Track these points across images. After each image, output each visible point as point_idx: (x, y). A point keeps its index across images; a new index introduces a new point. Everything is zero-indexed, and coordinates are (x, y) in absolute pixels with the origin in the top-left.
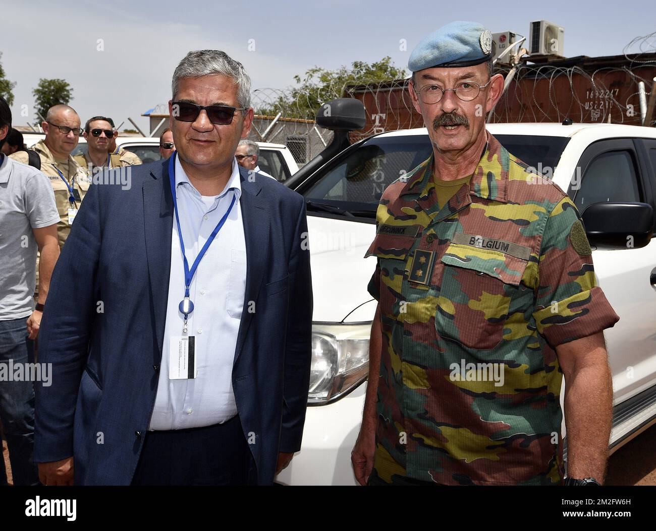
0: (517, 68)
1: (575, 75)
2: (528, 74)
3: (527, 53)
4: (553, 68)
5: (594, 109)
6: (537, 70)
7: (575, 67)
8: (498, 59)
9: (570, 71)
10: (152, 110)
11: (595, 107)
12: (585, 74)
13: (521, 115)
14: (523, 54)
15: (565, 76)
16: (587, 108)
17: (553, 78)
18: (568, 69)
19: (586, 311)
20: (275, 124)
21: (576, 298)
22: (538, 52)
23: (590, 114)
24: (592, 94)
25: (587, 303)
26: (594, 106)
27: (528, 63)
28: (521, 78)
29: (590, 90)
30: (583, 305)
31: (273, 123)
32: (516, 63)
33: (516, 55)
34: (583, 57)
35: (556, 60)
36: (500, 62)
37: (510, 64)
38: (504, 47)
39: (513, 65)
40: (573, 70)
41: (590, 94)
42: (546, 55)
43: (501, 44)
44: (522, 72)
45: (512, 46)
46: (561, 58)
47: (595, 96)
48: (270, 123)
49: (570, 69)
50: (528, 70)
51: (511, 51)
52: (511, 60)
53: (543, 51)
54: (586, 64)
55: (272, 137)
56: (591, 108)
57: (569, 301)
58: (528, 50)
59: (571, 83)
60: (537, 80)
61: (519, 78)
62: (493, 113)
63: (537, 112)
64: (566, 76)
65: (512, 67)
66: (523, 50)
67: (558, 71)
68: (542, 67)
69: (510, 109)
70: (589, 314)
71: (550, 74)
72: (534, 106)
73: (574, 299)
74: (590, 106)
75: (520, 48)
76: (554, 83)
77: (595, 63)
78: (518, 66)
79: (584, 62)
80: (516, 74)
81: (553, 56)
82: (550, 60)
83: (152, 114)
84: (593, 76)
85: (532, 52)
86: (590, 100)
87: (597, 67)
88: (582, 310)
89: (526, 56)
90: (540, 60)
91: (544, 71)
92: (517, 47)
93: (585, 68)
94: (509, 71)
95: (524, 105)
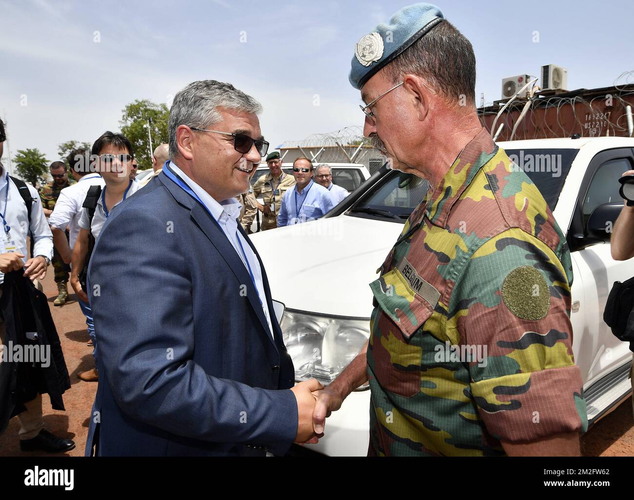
0: (532, 101)
1: (576, 103)
2: (540, 105)
3: (539, 89)
4: (559, 99)
5: (591, 127)
6: (548, 101)
7: (576, 97)
8: (517, 95)
9: (573, 100)
10: (281, 145)
11: (592, 127)
12: (585, 102)
13: (536, 135)
14: (536, 90)
15: (569, 105)
16: (586, 127)
17: (560, 106)
18: (571, 99)
19: (516, 405)
20: (360, 151)
21: (506, 381)
22: (547, 87)
23: (588, 132)
24: (590, 117)
25: (521, 393)
26: (591, 125)
27: (540, 97)
28: (535, 107)
29: (588, 114)
30: (514, 394)
31: (358, 150)
32: (531, 97)
33: (530, 91)
34: (583, 89)
35: (561, 93)
36: (519, 97)
37: (527, 98)
38: (522, 86)
39: (529, 98)
40: (575, 100)
41: (588, 117)
42: (554, 90)
43: (520, 84)
44: (535, 103)
45: (528, 84)
46: (565, 91)
47: (592, 118)
48: (356, 150)
49: (573, 99)
50: (540, 101)
51: (527, 89)
52: (527, 95)
53: (551, 87)
54: (584, 95)
55: (358, 160)
56: (589, 128)
57: (496, 383)
58: (540, 87)
59: (574, 109)
60: (547, 108)
61: (534, 108)
62: (514, 135)
63: (548, 132)
64: (571, 105)
65: (528, 100)
66: (536, 88)
67: (563, 101)
68: (551, 99)
69: (527, 131)
70: (519, 410)
71: (558, 103)
72: (545, 128)
73: (503, 381)
74: (588, 126)
75: (534, 86)
76: (561, 110)
77: (592, 93)
78: (533, 99)
79: (583, 93)
80: (531, 105)
81: (559, 90)
82: (557, 93)
83: (281, 148)
84: (591, 103)
85: (543, 88)
86: (588, 121)
87: (594, 96)
88: (511, 401)
89: (539, 91)
90: (548, 94)
91: (552, 101)
92: (532, 85)
93: (584, 97)
94: (526, 103)
95: (538, 128)
